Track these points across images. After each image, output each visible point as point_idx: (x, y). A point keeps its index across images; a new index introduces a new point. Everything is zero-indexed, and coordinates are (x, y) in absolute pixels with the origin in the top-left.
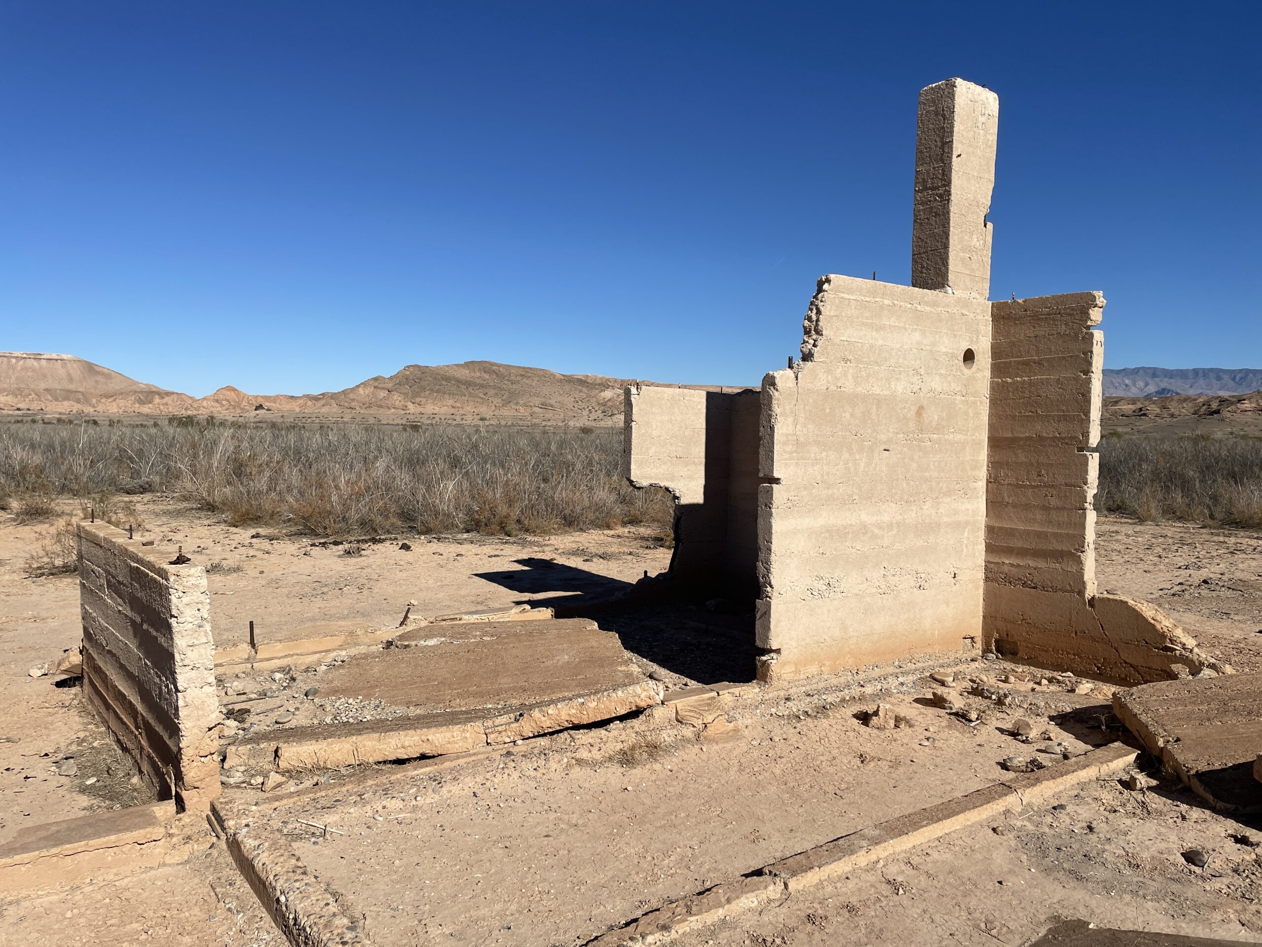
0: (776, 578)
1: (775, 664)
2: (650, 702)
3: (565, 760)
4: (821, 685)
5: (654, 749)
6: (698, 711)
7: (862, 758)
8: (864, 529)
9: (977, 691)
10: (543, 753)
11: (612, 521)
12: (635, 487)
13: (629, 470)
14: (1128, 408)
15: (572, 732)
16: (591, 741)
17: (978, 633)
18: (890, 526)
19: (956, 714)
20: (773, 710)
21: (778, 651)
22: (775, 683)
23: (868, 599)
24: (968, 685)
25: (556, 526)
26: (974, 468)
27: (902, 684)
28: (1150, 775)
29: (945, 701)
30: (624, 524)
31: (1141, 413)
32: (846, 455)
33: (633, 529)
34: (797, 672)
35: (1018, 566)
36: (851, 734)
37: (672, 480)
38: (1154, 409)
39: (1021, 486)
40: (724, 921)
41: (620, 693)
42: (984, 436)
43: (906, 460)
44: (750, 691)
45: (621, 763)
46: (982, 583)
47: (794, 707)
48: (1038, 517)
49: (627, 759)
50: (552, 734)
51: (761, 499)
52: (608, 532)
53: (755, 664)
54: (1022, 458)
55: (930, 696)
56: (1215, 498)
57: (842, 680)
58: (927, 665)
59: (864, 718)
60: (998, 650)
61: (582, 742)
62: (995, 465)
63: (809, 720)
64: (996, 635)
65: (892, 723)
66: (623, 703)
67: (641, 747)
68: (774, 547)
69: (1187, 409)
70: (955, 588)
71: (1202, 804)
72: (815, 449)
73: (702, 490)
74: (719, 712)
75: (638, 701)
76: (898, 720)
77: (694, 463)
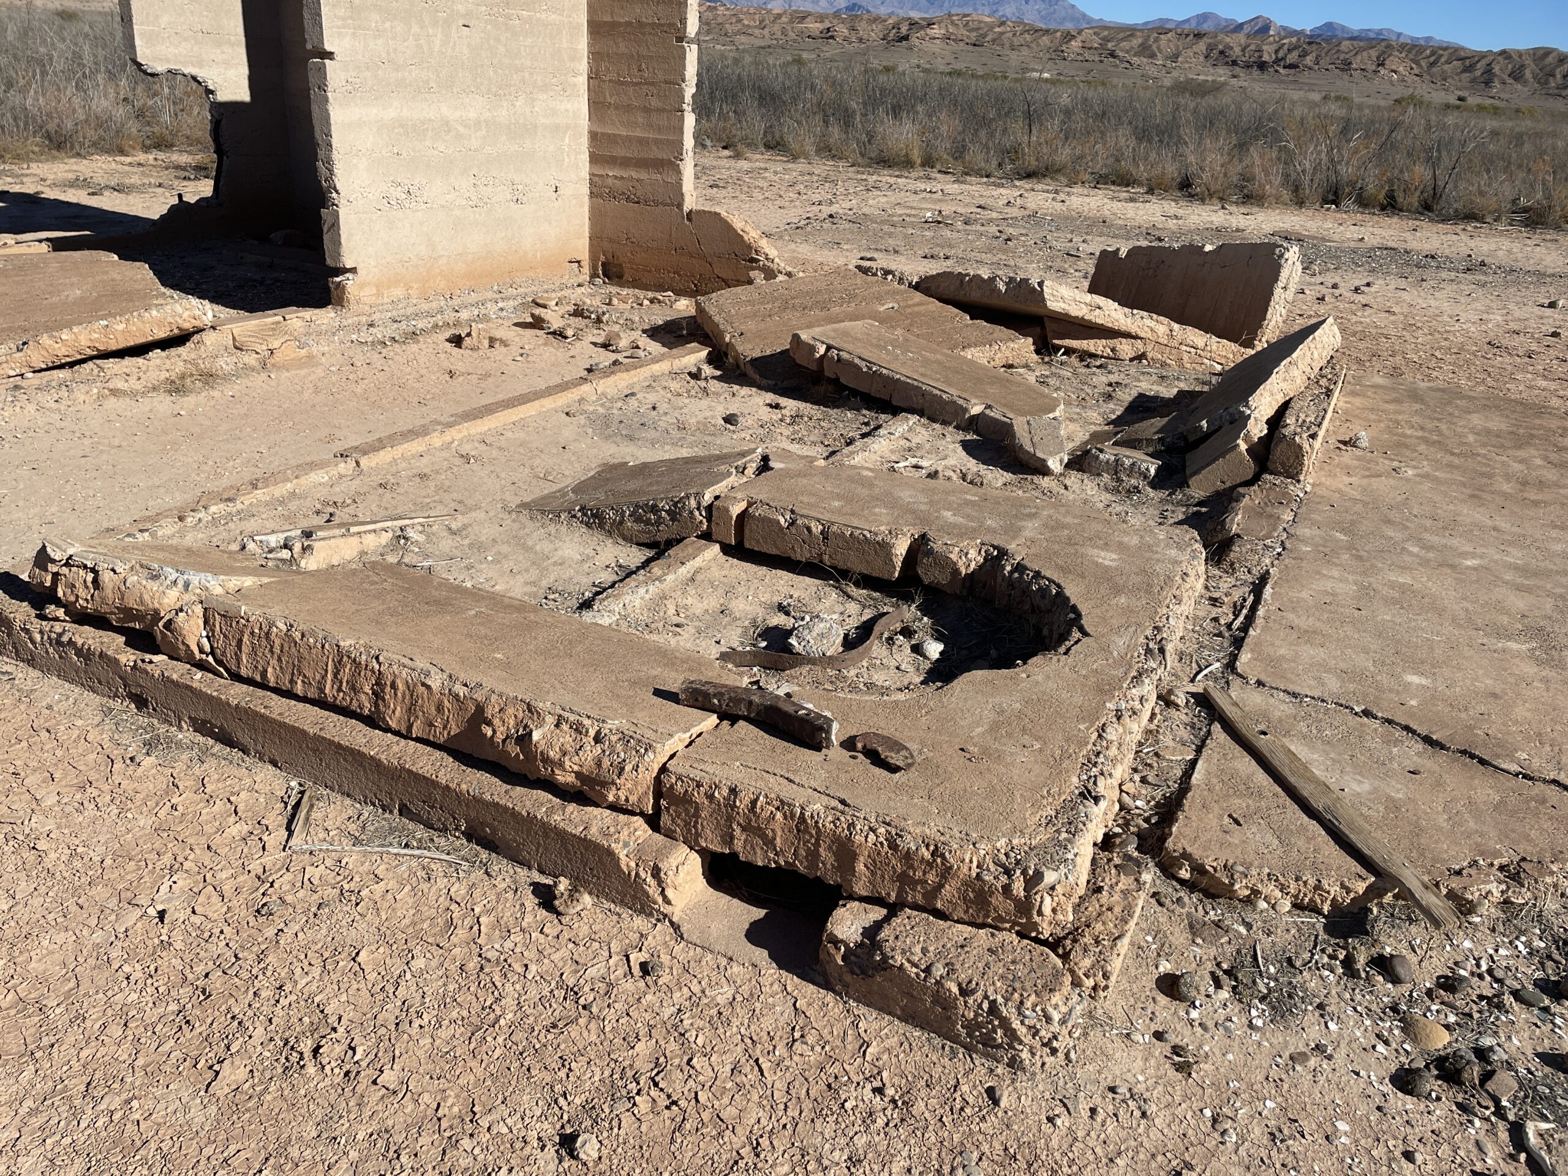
0: (341, 180)
1: (350, 283)
2: (197, 323)
3: (95, 391)
4: (410, 310)
5: (209, 378)
6: (262, 335)
7: (451, 374)
8: (446, 125)
9: (578, 313)
10: (63, 384)
11: (126, 144)
12: (145, 72)
13: (133, 47)
14: (815, 27)
15: (98, 362)
16: (127, 371)
17: (585, 256)
18: (478, 123)
19: (554, 333)
20: (354, 337)
21: (353, 270)
22: (353, 307)
23: (457, 212)
24: (571, 308)
25: (37, 149)
26: (573, 59)
27: (502, 309)
28: (716, 368)
29: (543, 320)
30: (146, 149)
31: (828, 35)
32: (416, 29)
33: (161, 156)
34: (379, 294)
35: (622, 178)
36: (442, 356)
37: (200, 64)
38: (842, 30)
39: (623, 83)
40: (293, 494)
41: (154, 313)
42: (583, 19)
43: (492, 42)
44: (324, 317)
45: (170, 392)
46: (586, 199)
47: (378, 333)
48: (640, 120)
49: (176, 387)
50: (72, 365)
51: (313, 80)
52: (123, 159)
53: (329, 288)
54: (623, 48)
55: (530, 320)
56: (871, 137)
57: (434, 305)
58: (530, 291)
59: (457, 341)
60: (605, 275)
61: (113, 372)
62: (596, 56)
63: (396, 345)
64: (602, 258)
65: (486, 343)
66: (160, 323)
67: (192, 375)
68: (335, 142)
69: (874, 34)
70: (556, 204)
71: (751, 384)
72: (375, 16)
73: (246, 83)
74: (287, 337)
75: (180, 321)
76: (492, 341)
77: (232, 45)
